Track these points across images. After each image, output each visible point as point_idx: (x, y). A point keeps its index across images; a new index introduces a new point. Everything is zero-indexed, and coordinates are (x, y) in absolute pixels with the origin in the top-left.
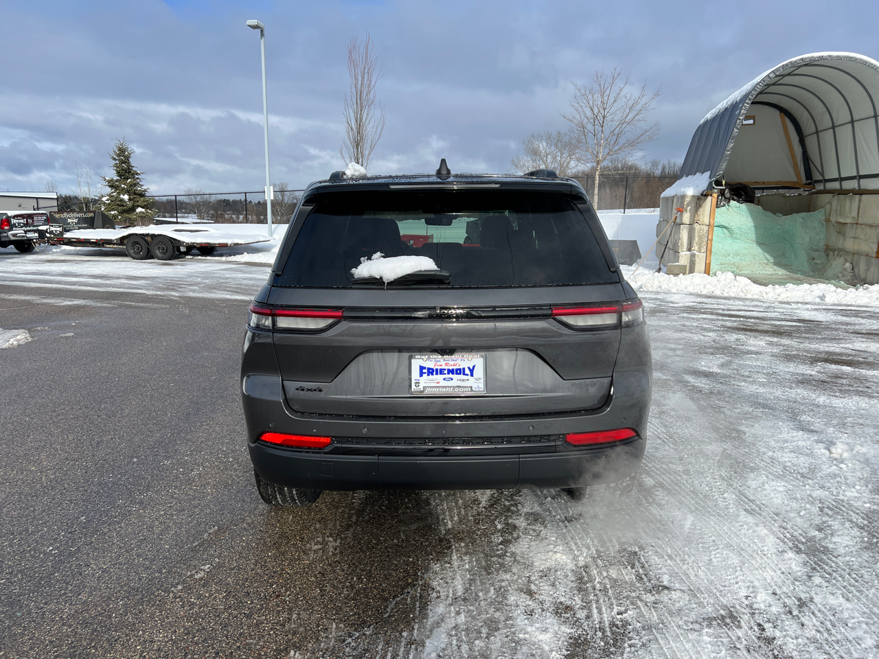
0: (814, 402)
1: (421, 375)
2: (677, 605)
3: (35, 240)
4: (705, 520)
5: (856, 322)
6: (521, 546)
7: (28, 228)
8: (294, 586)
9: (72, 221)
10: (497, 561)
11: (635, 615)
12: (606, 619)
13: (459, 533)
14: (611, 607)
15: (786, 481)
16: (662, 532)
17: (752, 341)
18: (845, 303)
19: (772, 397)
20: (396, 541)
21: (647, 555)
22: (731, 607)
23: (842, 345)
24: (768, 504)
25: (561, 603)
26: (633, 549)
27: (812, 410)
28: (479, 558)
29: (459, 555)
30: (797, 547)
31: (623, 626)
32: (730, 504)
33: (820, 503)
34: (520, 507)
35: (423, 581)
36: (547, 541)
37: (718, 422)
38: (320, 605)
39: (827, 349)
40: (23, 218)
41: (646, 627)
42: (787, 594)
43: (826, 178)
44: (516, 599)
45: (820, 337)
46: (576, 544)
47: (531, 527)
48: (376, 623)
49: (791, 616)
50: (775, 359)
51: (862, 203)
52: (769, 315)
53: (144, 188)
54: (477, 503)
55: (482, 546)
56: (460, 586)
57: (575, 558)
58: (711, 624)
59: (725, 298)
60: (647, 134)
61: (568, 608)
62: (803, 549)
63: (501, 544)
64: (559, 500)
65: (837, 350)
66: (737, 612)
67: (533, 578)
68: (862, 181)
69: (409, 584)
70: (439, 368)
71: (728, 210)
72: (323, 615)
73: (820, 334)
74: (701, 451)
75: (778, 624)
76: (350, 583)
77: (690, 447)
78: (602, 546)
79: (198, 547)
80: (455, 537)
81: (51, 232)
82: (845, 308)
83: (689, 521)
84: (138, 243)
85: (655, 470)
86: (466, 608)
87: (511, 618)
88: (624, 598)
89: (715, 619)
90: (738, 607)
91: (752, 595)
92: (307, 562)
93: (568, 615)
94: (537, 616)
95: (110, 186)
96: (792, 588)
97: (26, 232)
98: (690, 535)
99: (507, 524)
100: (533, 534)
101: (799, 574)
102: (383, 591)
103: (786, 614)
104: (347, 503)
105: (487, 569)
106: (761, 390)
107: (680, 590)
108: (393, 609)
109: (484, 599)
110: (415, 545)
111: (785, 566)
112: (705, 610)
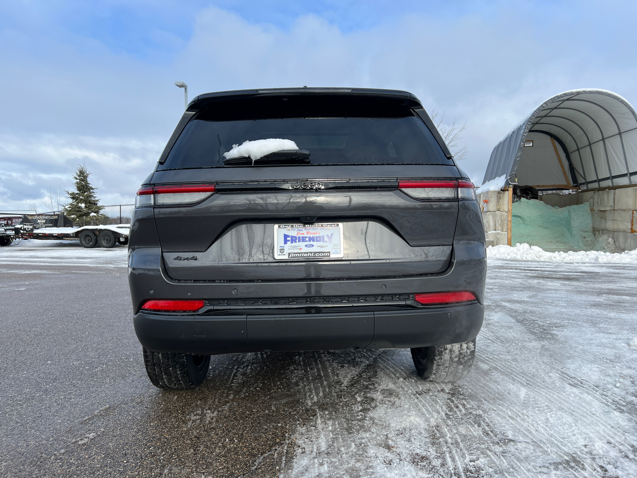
0: (606, 316)
1: (285, 243)
2: (524, 453)
3: (12, 236)
4: (536, 391)
5: (625, 272)
6: (379, 413)
7: (8, 228)
8: (170, 448)
9: (41, 221)
10: (357, 423)
11: (486, 462)
12: (460, 466)
13: (324, 405)
14: (463, 456)
15: (598, 365)
16: (500, 400)
17: (549, 283)
18: (613, 262)
19: (573, 314)
20: (267, 412)
21: (491, 416)
22: (573, 454)
23: (618, 285)
24: (588, 380)
25: (417, 454)
26: (478, 413)
27: (607, 321)
28: (341, 422)
29: (323, 420)
30: (620, 409)
31: (476, 471)
32: (556, 380)
33: (631, 378)
34: (376, 385)
35: (290, 440)
36: (402, 408)
37: (534, 329)
38: (192, 461)
39: (607, 287)
40: (5, 220)
41: (498, 472)
42: (620, 442)
43: (588, 181)
44: (375, 452)
45: (600, 281)
46: (427, 410)
47: (387, 399)
48: (244, 475)
49: (628, 459)
50: (570, 293)
51: (616, 195)
52: (559, 269)
53: (96, 199)
54: (339, 384)
55: (344, 413)
56: (323, 443)
57: (427, 420)
58: (557, 468)
59: (525, 261)
60: (458, 154)
61: (423, 458)
62: (625, 410)
63: (361, 411)
64: (410, 380)
65: (615, 288)
66: (579, 457)
67: (390, 436)
68: (615, 180)
69: (277, 443)
70: (301, 236)
71: (520, 204)
72: (194, 469)
73: (600, 279)
74: (524, 347)
75: (619, 465)
76: (222, 443)
77: (514, 344)
78: (450, 411)
79: (88, 421)
80: (320, 408)
81: (24, 230)
82: (615, 265)
83: (523, 392)
84: (88, 236)
85: (488, 359)
86: (329, 460)
87: (371, 467)
88: (474, 449)
89: (560, 464)
90: (579, 453)
91: (590, 444)
92: (185, 429)
93: (425, 464)
94: (395, 465)
95: (71, 198)
96: (623, 438)
97: (6, 230)
98: (526, 402)
99: (366, 397)
100: (389, 404)
101: (627, 427)
102: (252, 449)
103: (623, 458)
104: (226, 387)
105: (349, 430)
106: (564, 310)
107: (525, 442)
108: (260, 463)
109: (346, 453)
110: (284, 414)
111: (613, 422)
112: (549, 457)
